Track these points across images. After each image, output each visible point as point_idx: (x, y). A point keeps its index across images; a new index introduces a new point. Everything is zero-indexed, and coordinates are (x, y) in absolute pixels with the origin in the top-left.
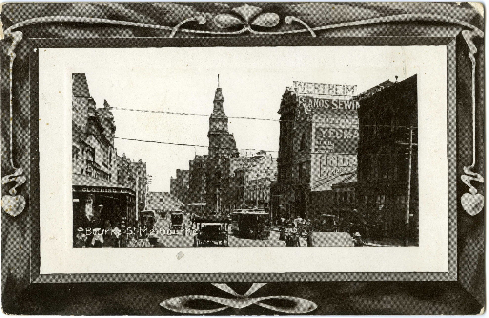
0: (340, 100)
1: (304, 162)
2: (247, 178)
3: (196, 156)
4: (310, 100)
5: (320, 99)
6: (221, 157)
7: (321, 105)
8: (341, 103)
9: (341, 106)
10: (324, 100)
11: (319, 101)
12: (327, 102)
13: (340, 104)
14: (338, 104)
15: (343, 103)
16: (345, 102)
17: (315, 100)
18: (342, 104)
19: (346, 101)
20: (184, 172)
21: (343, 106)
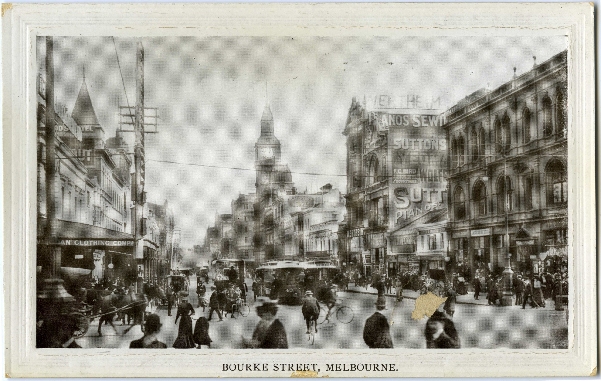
0: (423, 115)
1: (380, 197)
2: (307, 222)
3: (240, 194)
4: (384, 116)
5: (396, 115)
6: (273, 195)
7: (399, 122)
8: (425, 118)
9: (425, 123)
10: (402, 115)
11: (395, 117)
12: (406, 118)
13: (423, 120)
14: (421, 121)
15: (427, 119)
16: (430, 117)
17: (390, 116)
18: (425, 121)
19: (432, 116)
20: (225, 217)
21: (428, 122)
